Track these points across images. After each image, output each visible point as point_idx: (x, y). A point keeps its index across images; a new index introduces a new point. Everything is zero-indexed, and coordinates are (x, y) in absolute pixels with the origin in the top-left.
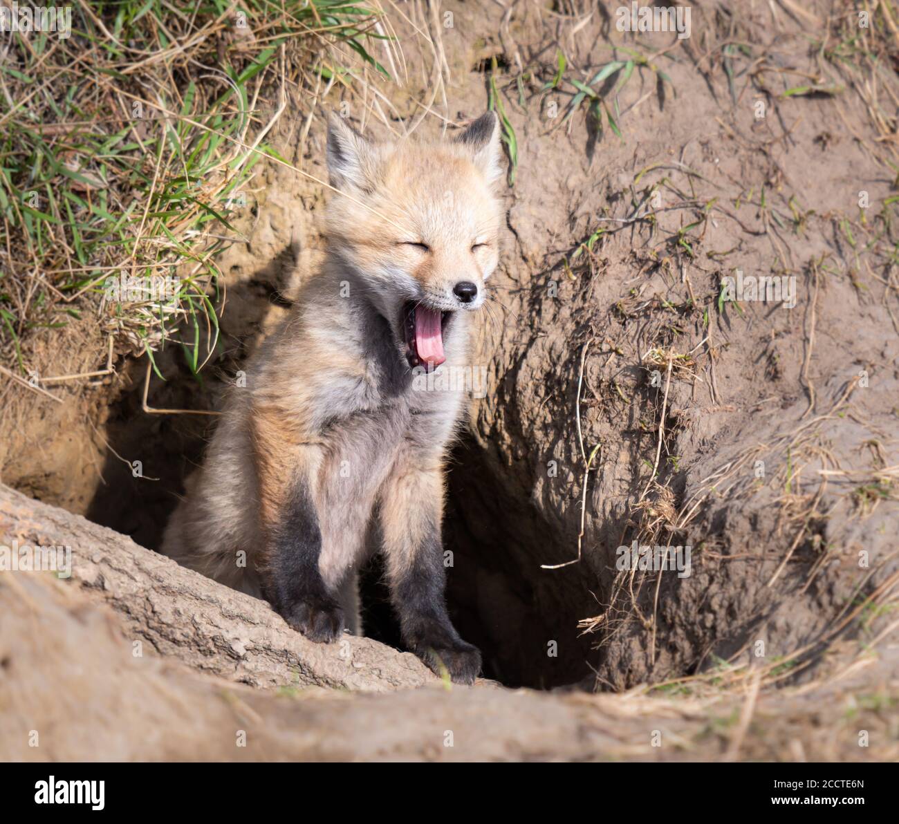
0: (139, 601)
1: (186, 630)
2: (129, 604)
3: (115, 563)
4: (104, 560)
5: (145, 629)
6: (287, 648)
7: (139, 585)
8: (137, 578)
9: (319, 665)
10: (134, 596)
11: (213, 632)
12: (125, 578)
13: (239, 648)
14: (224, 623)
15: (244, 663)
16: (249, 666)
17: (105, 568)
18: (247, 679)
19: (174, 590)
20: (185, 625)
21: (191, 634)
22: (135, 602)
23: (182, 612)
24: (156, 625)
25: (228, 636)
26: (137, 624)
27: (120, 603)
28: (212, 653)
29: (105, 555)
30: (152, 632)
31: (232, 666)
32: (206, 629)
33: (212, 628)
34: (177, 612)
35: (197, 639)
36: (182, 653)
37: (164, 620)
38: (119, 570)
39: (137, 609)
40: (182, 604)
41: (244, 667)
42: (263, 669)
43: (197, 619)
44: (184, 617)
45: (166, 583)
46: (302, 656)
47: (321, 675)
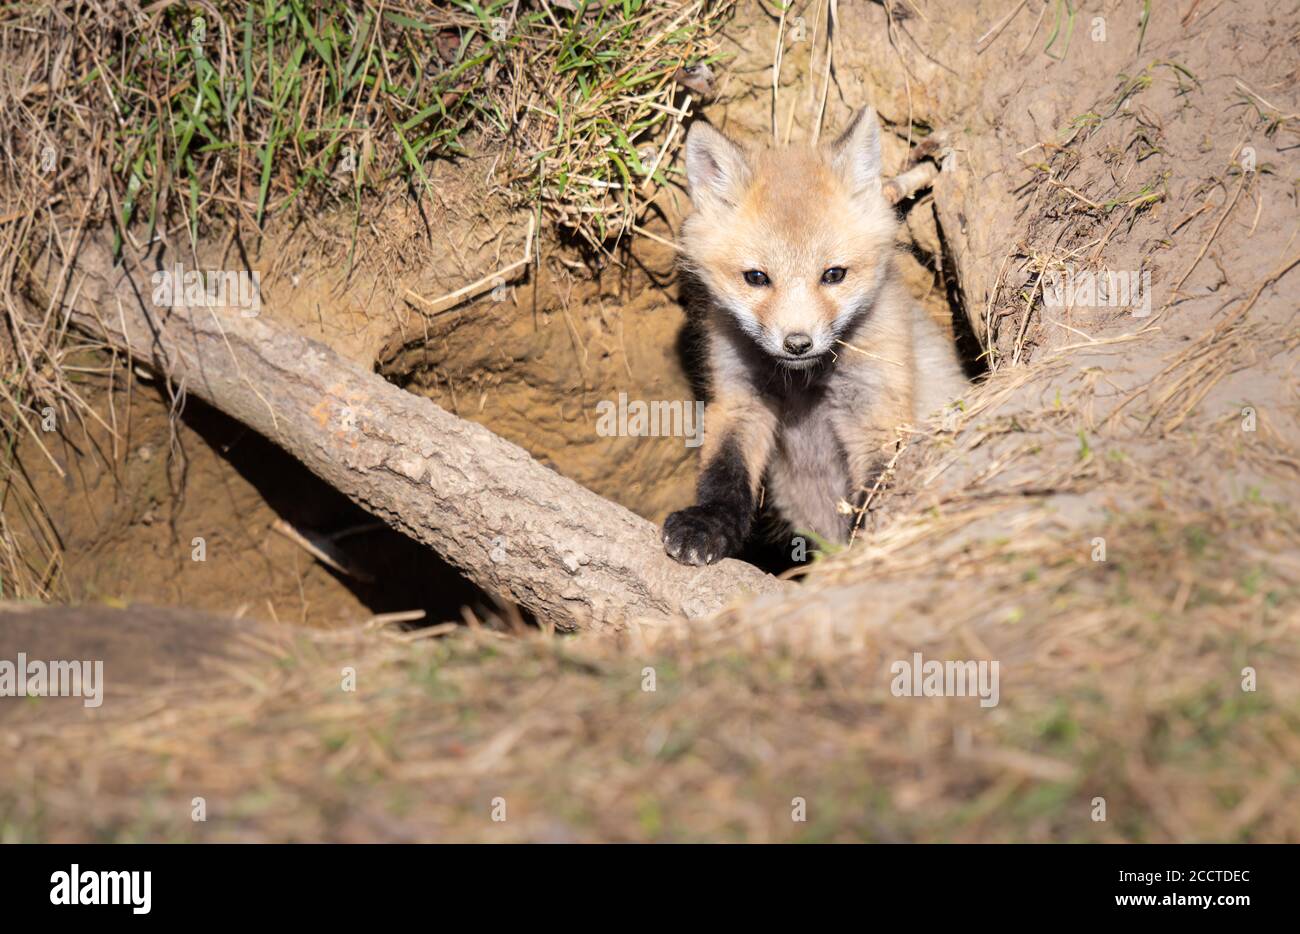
0: (468, 502)
1: (517, 539)
2: (457, 505)
3: (448, 459)
4: (435, 455)
5: (475, 534)
6: (627, 565)
7: (471, 485)
8: (470, 478)
9: (658, 586)
10: (465, 497)
11: (546, 542)
12: (455, 477)
13: (571, 562)
14: (557, 533)
15: (576, 579)
16: (579, 580)
17: (434, 465)
18: (582, 597)
19: (511, 493)
20: (516, 532)
21: (522, 543)
22: (464, 503)
23: (512, 518)
24: (484, 531)
25: (560, 548)
26: (467, 528)
27: (448, 504)
28: (544, 566)
29: (438, 449)
30: (482, 539)
31: (564, 582)
32: (537, 539)
33: (542, 537)
34: (506, 517)
35: (527, 548)
36: (512, 564)
37: (492, 526)
38: (450, 467)
39: (467, 512)
40: (514, 509)
41: (575, 583)
42: (596, 587)
43: (529, 527)
44: (514, 525)
45: (501, 486)
46: (642, 576)
47: (659, 598)
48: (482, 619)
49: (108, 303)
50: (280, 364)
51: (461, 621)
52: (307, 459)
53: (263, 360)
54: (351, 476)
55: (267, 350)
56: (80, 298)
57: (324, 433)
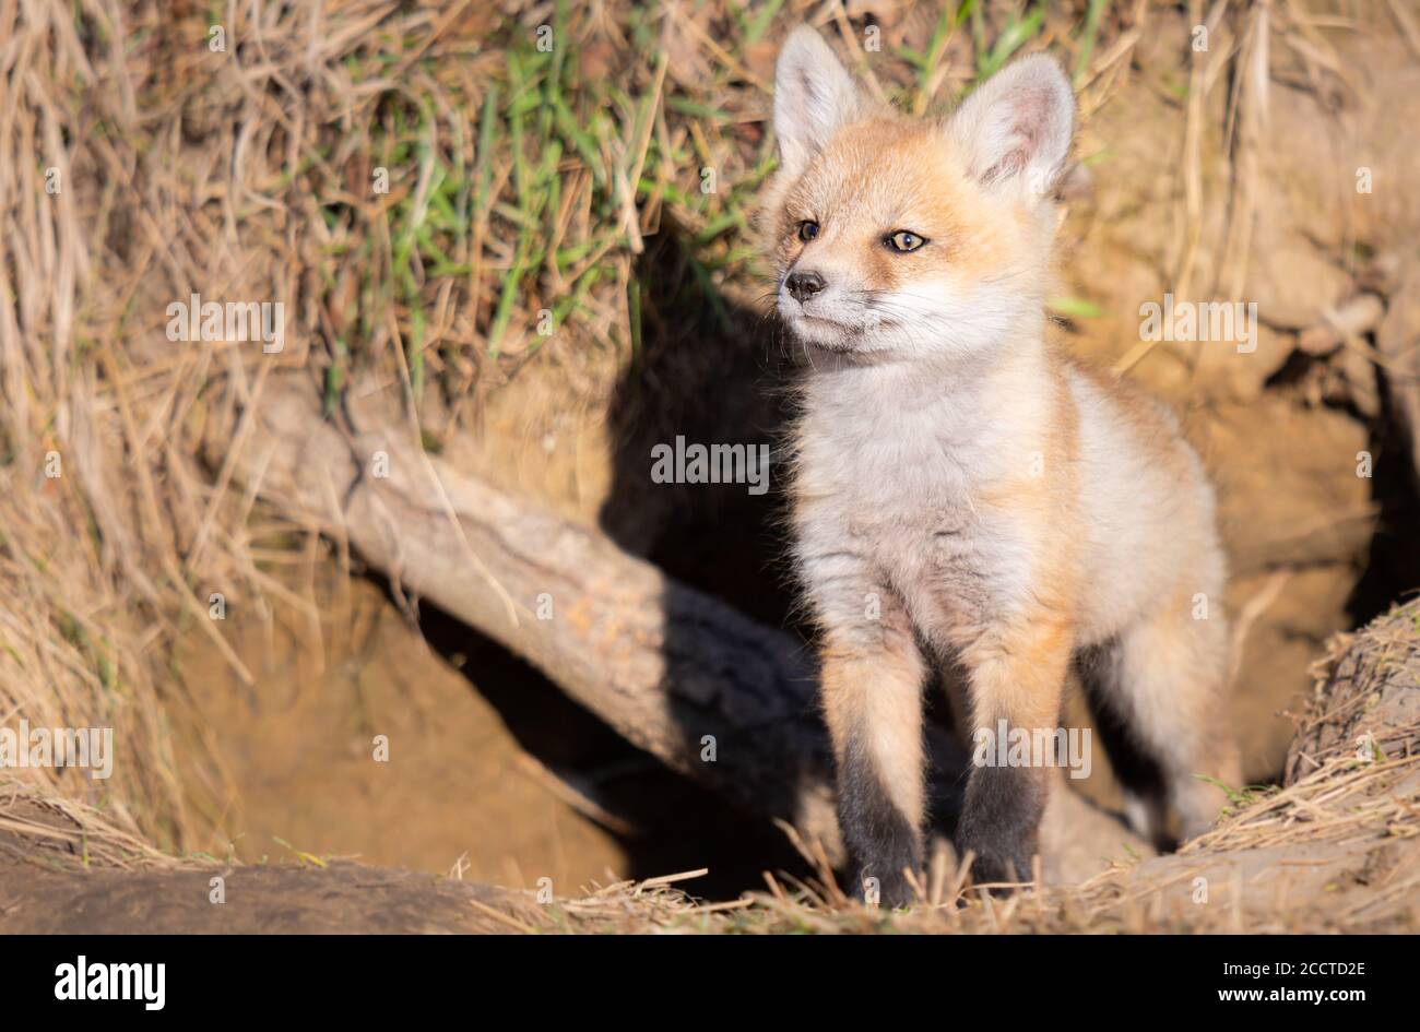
48: (791, 889)
49: (308, 474)
50: (529, 552)
51: (764, 888)
52: (561, 675)
53: (505, 548)
54: (619, 700)
55: (511, 534)
56: (271, 467)
57: (584, 642)
